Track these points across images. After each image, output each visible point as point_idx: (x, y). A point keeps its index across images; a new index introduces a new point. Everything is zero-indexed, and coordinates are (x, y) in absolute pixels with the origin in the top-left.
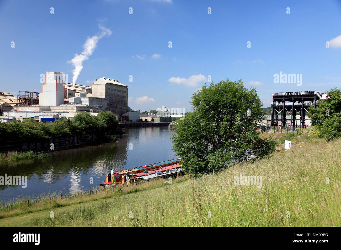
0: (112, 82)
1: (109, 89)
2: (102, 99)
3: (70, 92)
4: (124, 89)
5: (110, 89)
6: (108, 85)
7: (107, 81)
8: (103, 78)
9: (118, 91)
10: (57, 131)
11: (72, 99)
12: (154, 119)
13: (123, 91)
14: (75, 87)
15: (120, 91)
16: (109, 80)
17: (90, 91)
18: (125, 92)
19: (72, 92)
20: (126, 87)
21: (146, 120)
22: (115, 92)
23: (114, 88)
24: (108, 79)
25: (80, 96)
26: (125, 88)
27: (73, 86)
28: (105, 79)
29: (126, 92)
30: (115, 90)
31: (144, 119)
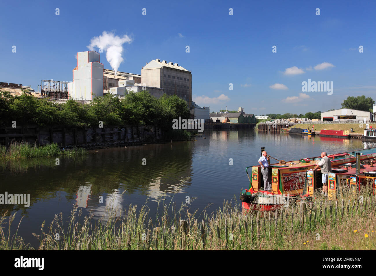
0: (169, 65)
1: (165, 76)
2: (156, 89)
3: (110, 82)
4: (187, 76)
5: (167, 76)
6: (164, 70)
7: (163, 64)
8: (157, 60)
9: (178, 78)
10: (98, 115)
11: (115, 89)
12: (229, 119)
13: (185, 79)
14: (117, 75)
15: (181, 79)
16: (166, 62)
17: (139, 80)
18: (188, 80)
19: (113, 82)
20: (190, 73)
21: (218, 121)
22: (174, 79)
23: (173, 74)
24: (164, 62)
25: (125, 86)
26: (189, 75)
27: (115, 74)
28: (159, 61)
29: (190, 80)
30: (174, 77)
31: (215, 119)
